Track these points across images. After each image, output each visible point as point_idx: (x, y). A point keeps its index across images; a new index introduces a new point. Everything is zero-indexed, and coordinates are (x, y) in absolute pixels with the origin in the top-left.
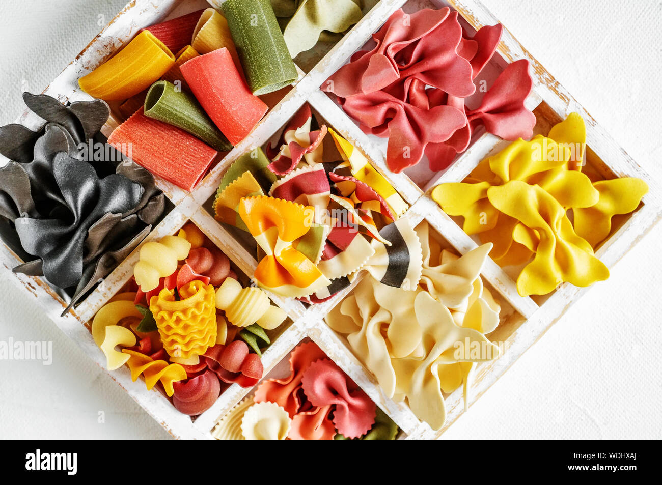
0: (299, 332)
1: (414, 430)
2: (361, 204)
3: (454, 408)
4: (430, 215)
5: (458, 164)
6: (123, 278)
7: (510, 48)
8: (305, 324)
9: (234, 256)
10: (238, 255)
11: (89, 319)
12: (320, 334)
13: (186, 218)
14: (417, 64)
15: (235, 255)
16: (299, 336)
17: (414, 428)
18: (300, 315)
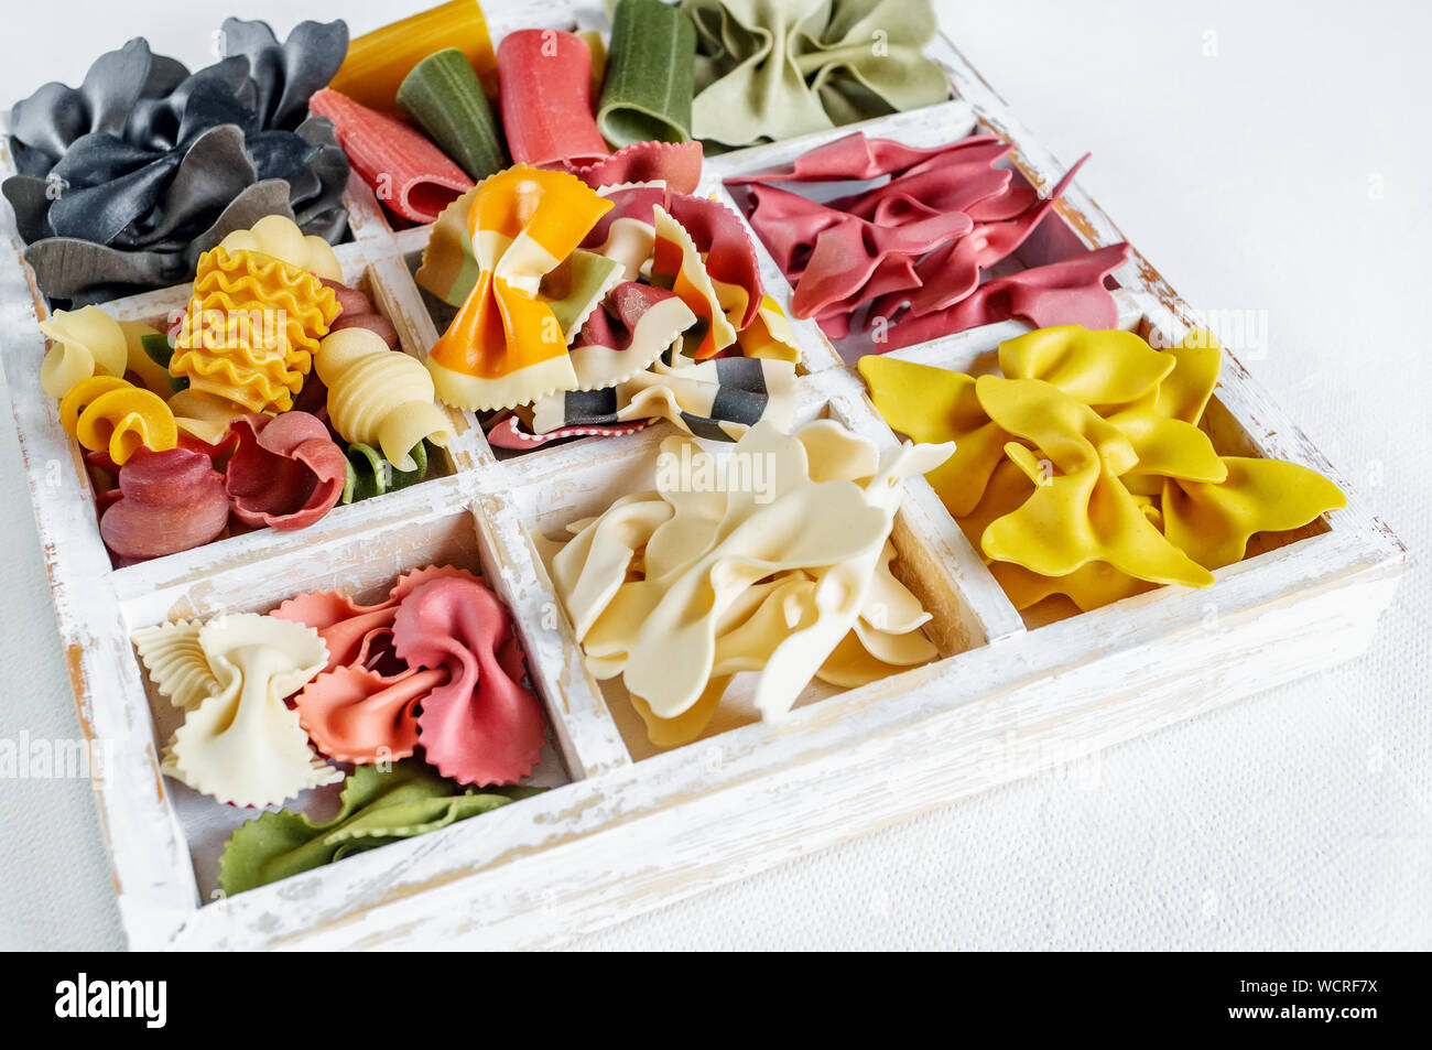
0: (457, 492)
3: (733, 760)
4: (841, 398)
5: (936, 344)
6: (180, 302)
9: (411, 338)
10: (420, 338)
12: (498, 510)
15: (414, 338)
18: (477, 464)
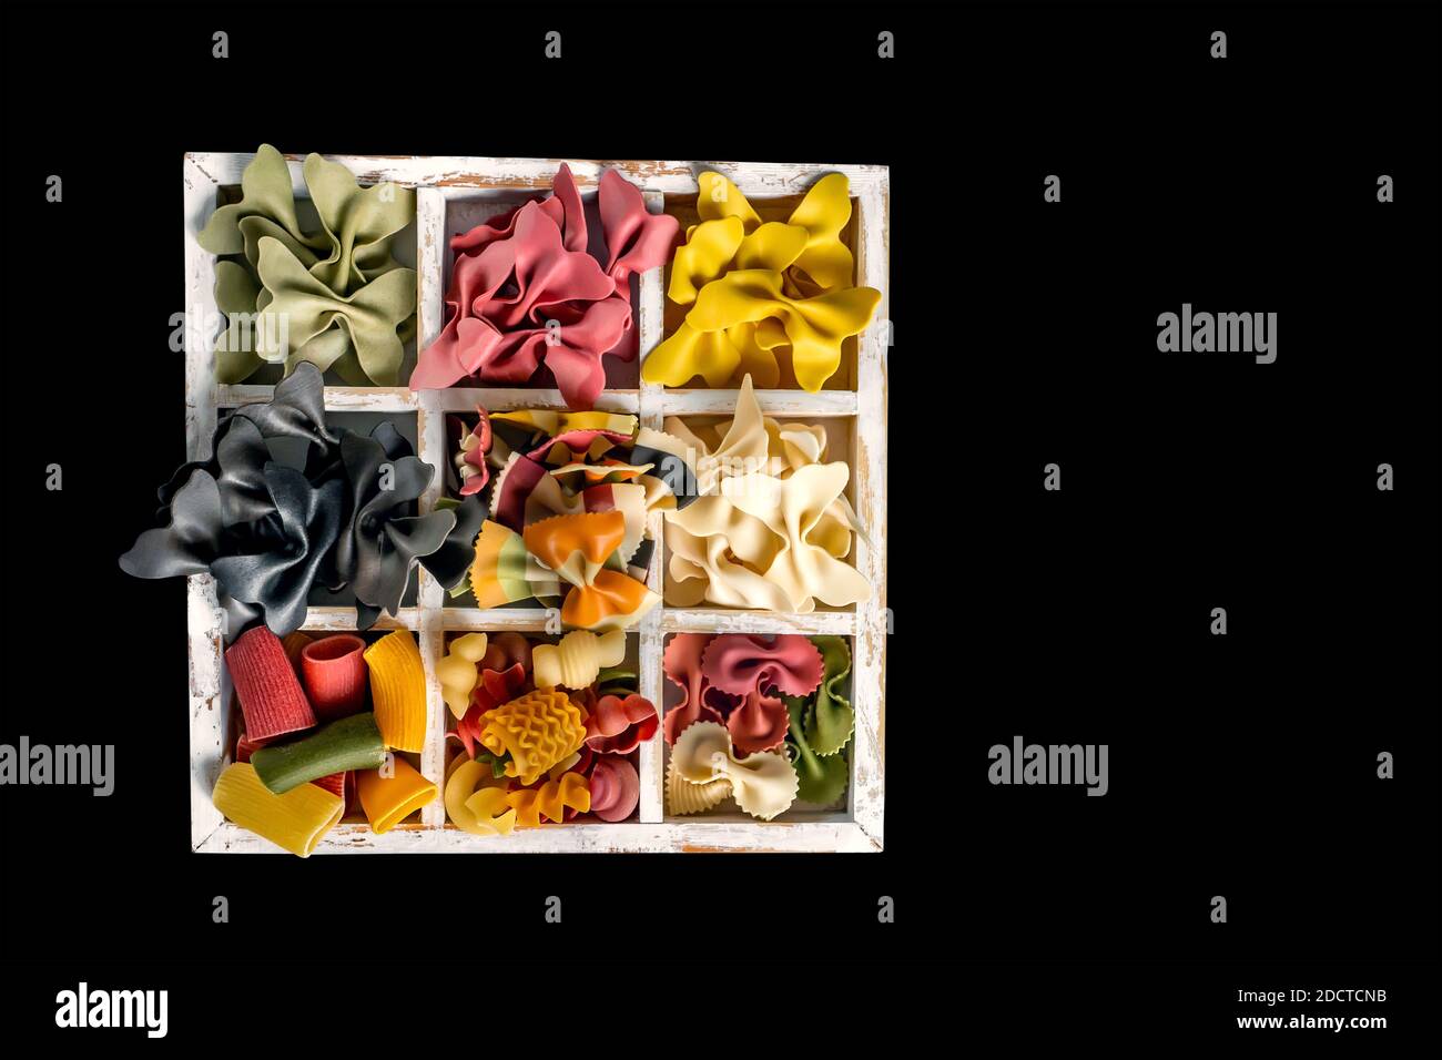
1: (855, 625)
2: (588, 455)
7: (584, 174)
8: (651, 625)
11: (444, 818)
13: (439, 633)
14: (530, 288)
16: (657, 642)
17: (852, 622)
